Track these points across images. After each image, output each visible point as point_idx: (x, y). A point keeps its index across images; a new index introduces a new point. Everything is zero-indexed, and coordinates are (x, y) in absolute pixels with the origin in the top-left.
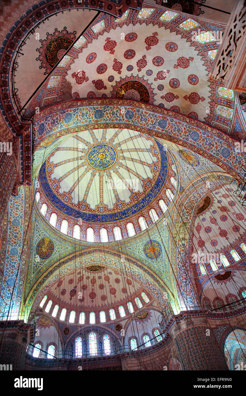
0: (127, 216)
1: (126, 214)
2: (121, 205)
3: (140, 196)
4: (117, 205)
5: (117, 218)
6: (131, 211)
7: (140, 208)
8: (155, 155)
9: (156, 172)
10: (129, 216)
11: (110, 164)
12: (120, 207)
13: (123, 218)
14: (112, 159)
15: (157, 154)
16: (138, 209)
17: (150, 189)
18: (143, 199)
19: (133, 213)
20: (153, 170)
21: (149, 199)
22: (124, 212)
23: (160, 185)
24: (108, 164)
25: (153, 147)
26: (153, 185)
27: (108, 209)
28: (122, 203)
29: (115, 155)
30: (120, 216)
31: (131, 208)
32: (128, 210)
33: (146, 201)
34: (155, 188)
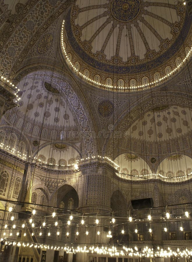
0: (99, 69)
1: (100, 66)
2: (101, 56)
3: (120, 63)
4: (99, 54)
5: (92, 64)
6: (105, 68)
7: (113, 71)
8: (162, 47)
9: (149, 58)
10: (101, 69)
11: (123, 19)
12: (100, 58)
13: (96, 68)
14: (128, 17)
15: (164, 48)
16: (111, 70)
17: (132, 64)
18: (121, 67)
19: (105, 70)
20: (148, 55)
21: (125, 71)
22: (100, 64)
23: (142, 69)
24: (122, 18)
25: (168, 41)
26: (137, 64)
27: (90, 51)
28: (103, 56)
29: (135, 17)
30: (95, 65)
31: (107, 65)
32: (104, 65)
33: (122, 70)
34: (137, 68)
